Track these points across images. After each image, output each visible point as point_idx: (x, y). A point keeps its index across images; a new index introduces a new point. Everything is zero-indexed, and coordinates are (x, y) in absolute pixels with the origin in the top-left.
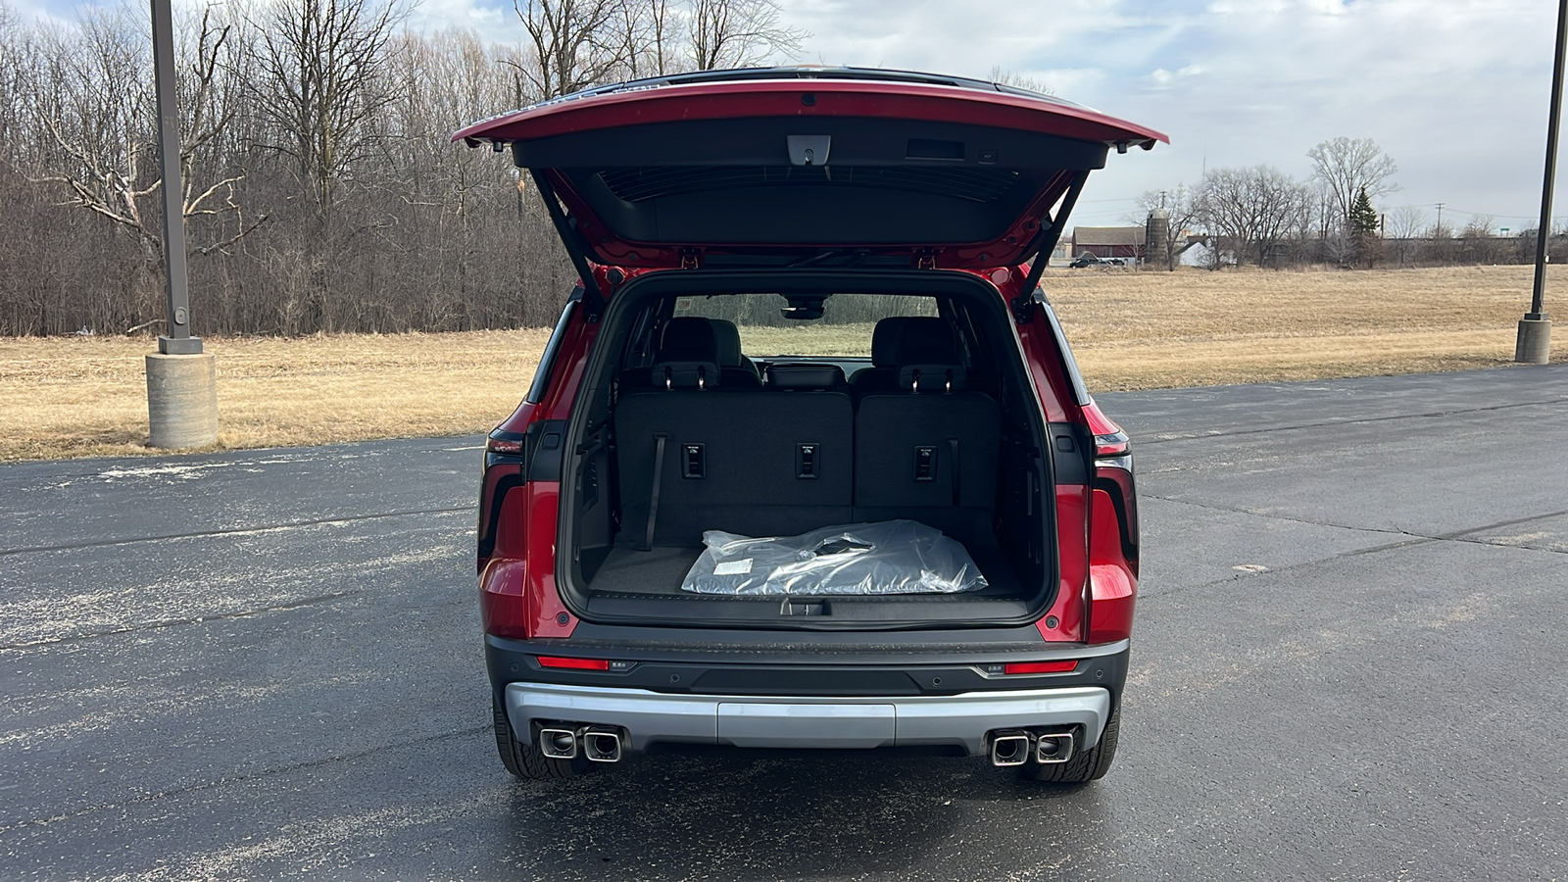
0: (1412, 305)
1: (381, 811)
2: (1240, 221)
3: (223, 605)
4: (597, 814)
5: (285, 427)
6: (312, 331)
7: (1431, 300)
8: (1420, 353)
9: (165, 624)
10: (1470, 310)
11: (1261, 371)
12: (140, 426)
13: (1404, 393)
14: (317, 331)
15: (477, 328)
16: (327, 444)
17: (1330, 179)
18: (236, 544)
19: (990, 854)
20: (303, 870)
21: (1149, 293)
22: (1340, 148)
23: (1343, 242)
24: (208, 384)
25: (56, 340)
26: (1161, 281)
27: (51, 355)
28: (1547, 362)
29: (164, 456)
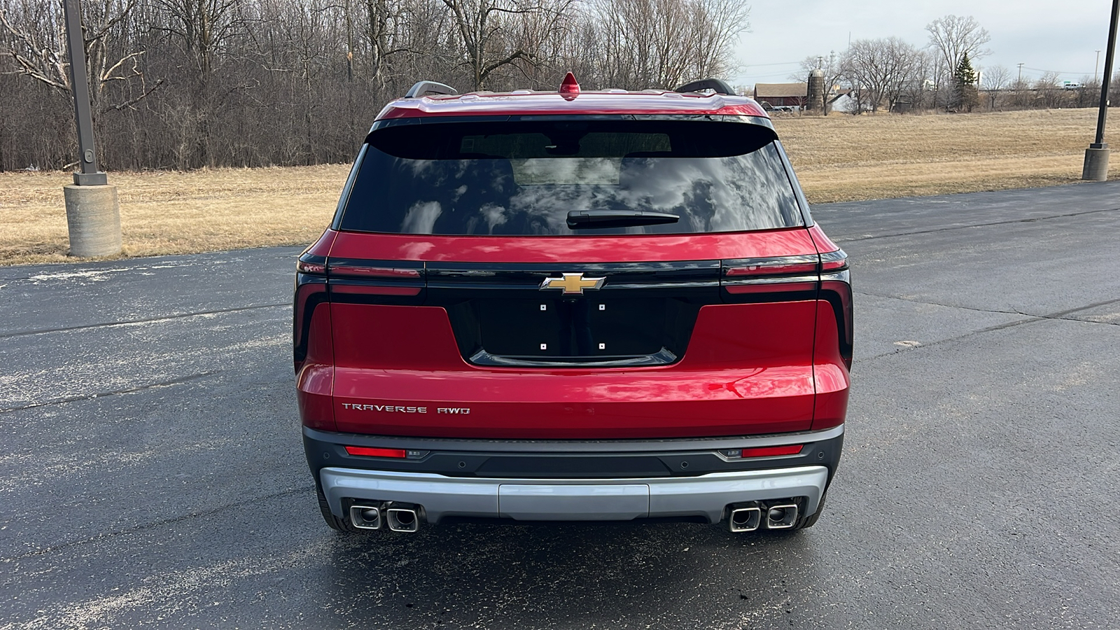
0: (1002, 139)
1: (226, 563)
2: (876, 78)
3: (114, 384)
4: (403, 563)
5: (173, 240)
6: (199, 166)
7: (1014, 135)
8: (1012, 174)
9: (67, 401)
10: (1043, 142)
11: (897, 189)
12: (64, 240)
13: (1004, 204)
14: (203, 166)
15: (320, 163)
16: (204, 252)
17: (941, 46)
18: (129, 333)
19: (724, 596)
20: (159, 618)
21: (810, 132)
22: (949, 24)
23: (950, 92)
24: (112, 208)
25: (11, 175)
26: (818, 123)
27: (7, 186)
28: (1106, 179)
29: (81, 263)
